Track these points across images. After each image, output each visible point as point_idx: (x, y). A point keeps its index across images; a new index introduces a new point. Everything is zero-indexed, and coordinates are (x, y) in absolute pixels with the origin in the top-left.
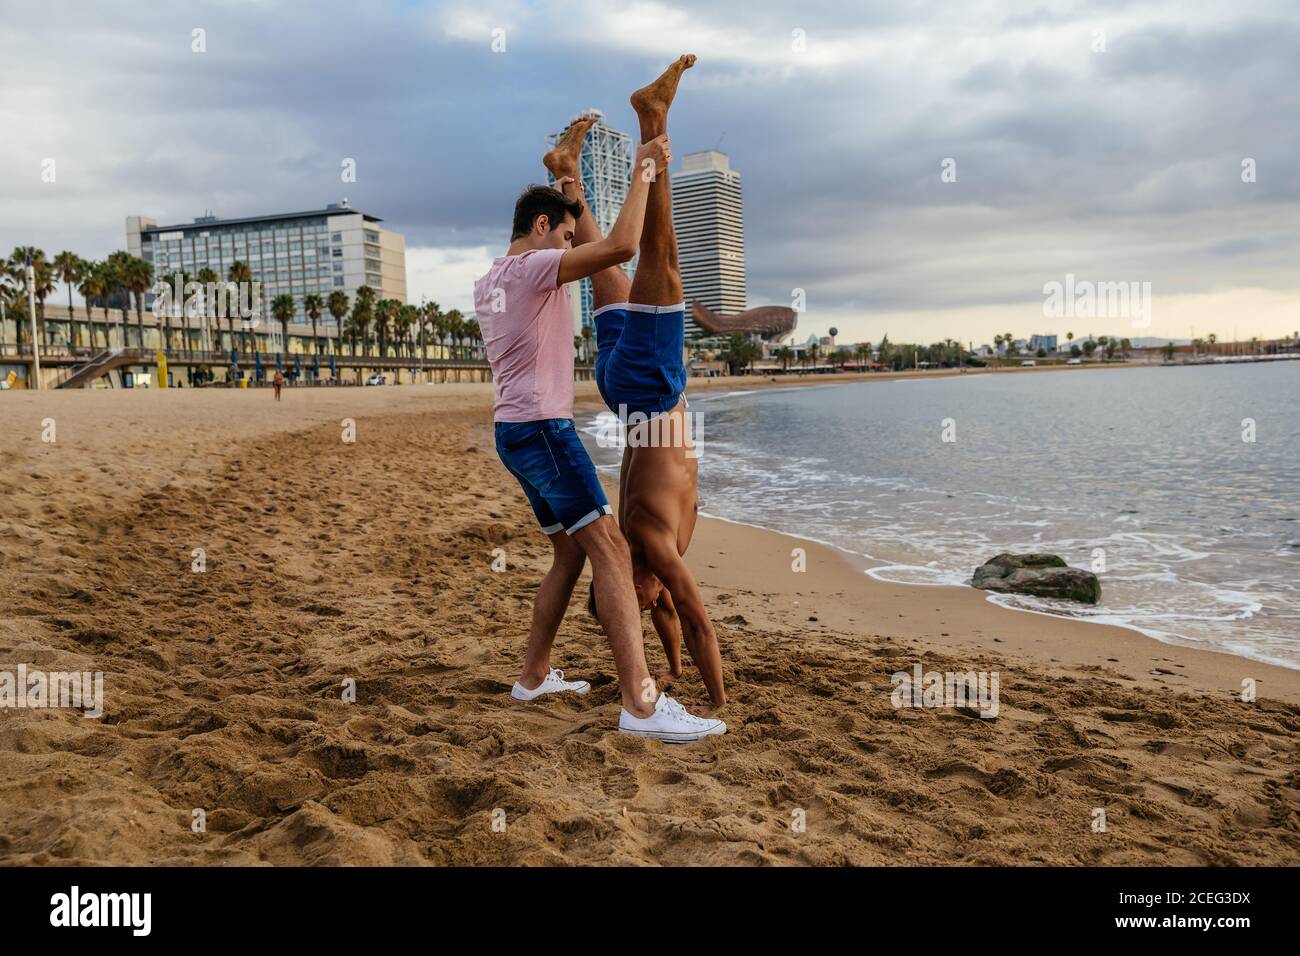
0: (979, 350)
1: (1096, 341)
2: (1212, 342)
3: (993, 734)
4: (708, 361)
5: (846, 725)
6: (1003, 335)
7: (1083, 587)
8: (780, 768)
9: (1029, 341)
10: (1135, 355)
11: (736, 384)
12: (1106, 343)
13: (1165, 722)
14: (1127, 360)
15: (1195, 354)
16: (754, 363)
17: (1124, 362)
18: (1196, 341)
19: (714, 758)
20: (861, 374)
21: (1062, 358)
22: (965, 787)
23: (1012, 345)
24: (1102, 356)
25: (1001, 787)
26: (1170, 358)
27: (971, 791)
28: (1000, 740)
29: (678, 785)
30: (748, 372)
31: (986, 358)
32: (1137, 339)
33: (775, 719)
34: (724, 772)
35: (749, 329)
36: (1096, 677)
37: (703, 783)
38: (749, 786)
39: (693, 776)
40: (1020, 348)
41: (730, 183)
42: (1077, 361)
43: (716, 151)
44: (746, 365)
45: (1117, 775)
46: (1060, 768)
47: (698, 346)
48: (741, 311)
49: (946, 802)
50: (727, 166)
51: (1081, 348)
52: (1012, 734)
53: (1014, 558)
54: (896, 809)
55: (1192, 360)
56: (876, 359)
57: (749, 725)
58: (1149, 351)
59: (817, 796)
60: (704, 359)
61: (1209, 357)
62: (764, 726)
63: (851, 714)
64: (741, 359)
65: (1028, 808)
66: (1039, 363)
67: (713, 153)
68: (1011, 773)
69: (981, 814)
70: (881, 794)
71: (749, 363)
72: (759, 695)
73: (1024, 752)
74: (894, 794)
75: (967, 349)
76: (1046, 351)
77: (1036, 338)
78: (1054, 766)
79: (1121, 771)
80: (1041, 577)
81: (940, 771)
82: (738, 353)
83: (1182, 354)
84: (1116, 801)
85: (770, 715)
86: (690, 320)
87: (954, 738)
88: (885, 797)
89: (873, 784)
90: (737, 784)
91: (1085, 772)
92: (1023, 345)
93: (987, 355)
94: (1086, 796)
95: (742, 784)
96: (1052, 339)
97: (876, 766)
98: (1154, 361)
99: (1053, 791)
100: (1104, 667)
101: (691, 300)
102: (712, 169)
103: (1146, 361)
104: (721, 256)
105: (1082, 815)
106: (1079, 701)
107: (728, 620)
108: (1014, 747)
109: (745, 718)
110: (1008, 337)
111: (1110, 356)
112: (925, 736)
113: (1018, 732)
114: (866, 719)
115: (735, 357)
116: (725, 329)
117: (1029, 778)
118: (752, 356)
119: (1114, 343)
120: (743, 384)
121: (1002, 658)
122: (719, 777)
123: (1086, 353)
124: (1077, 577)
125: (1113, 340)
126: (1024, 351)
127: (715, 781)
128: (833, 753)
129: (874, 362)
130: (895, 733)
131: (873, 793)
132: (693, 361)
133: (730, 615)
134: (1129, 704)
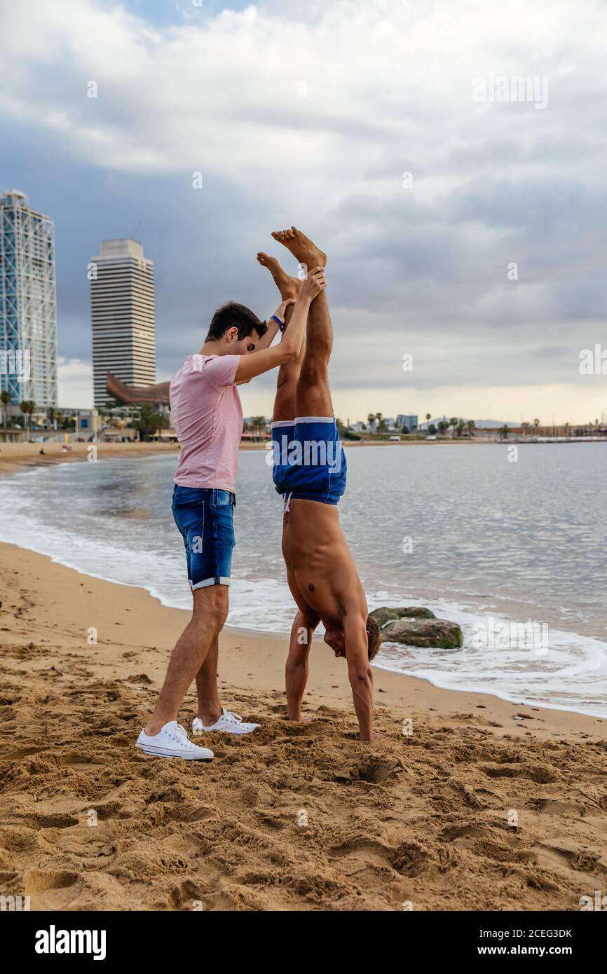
0: (355, 426)
1: (449, 422)
2: (537, 425)
3: (391, 800)
4: (119, 428)
5: (249, 799)
6: (375, 414)
7: (450, 637)
8: (184, 857)
9: (395, 420)
10: (479, 434)
11: (146, 449)
12: (456, 423)
13: (541, 777)
14: (472, 438)
15: (524, 434)
16: (162, 431)
17: (470, 439)
18: (524, 424)
19: (114, 850)
20: (256, 444)
21: (422, 435)
22: (371, 867)
23: (382, 422)
24: (453, 434)
25: (405, 862)
26: (505, 437)
27: (378, 871)
28: (399, 807)
29: (72, 888)
30: (156, 439)
31: (361, 433)
32: (480, 421)
33: (179, 796)
34: (123, 868)
35: (159, 400)
36: (470, 725)
37: (100, 886)
38: (150, 884)
39: (89, 876)
40: (388, 425)
41: (144, 270)
42: (433, 437)
43: (132, 239)
44: (155, 432)
45: (509, 840)
46: (458, 836)
47: (111, 415)
48: (151, 385)
49: (354, 887)
50: (141, 254)
51: (436, 427)
52: (409, 799)
53: (391, 611)
54: (304, 898)
55: (521, 440)
56: (269, 431)
57: (151, 806)
58: (490, 431)
59: (223, 893)
60: (116, 426)
61: (534, 438)
62: (167, 805)
63: (255, 785)
64: (150, 427)
65: (432, 886)
66: (403, 439)
67: (129, 242)
68: (414, 847)
69: (388, 898)
70: (287, 882)
71: (158, 431)
72: (161, 769)
73: (422, 819)
74: (302, 882)
75: (345, 425)
76: (409, 428)
77: (401, 417)
78: (451, 834)
79: (512, 835)
80: (415, 628)
81: (344, 848)
82: (147, 422)
83: (514, 434)
84: (513, 872)
85: (174, 791)
86: (104, 390)
87: (356, 806)
88: (292, 886)
89: (280, 870)
90: (137, 881)
91: (480, 839)
92: (391, 423)
93: (361, 430)
94: (486, 868)
95: (142, 881)
96: (413, 419)
97: (281, 847)
98: (493, 439)
99: (454, 864)
100: (475, 715)
101: (105, 372)
102: (127, 256)
103: (486, 439)
104: (134, 334)
105: (484, 892)
106: (464, 756)
107: (133, 680)
108: (413, 814)
109: (147, 797)
110: (379, 415)
111: (459, 435)
112: (326, 805)
113: (413, 796)
114: (270, 790)
115: (145, 426)
116: (137, 399)
117: (431, 851)
118: (160, 425)
119: (462, 424)
120: (152, 450)
121: (387, 709)
122: (118, 875)
123: (440, 431)
124: (445, 628)
125: (461, 421)
126: (391, 428)
127: (114, 879)
128: (238, 834)
129: (267, 433)
130: (299, 805)
131: (280, 882)
132: (106, 428)
133: (134, 674)
134: (506, 758)
